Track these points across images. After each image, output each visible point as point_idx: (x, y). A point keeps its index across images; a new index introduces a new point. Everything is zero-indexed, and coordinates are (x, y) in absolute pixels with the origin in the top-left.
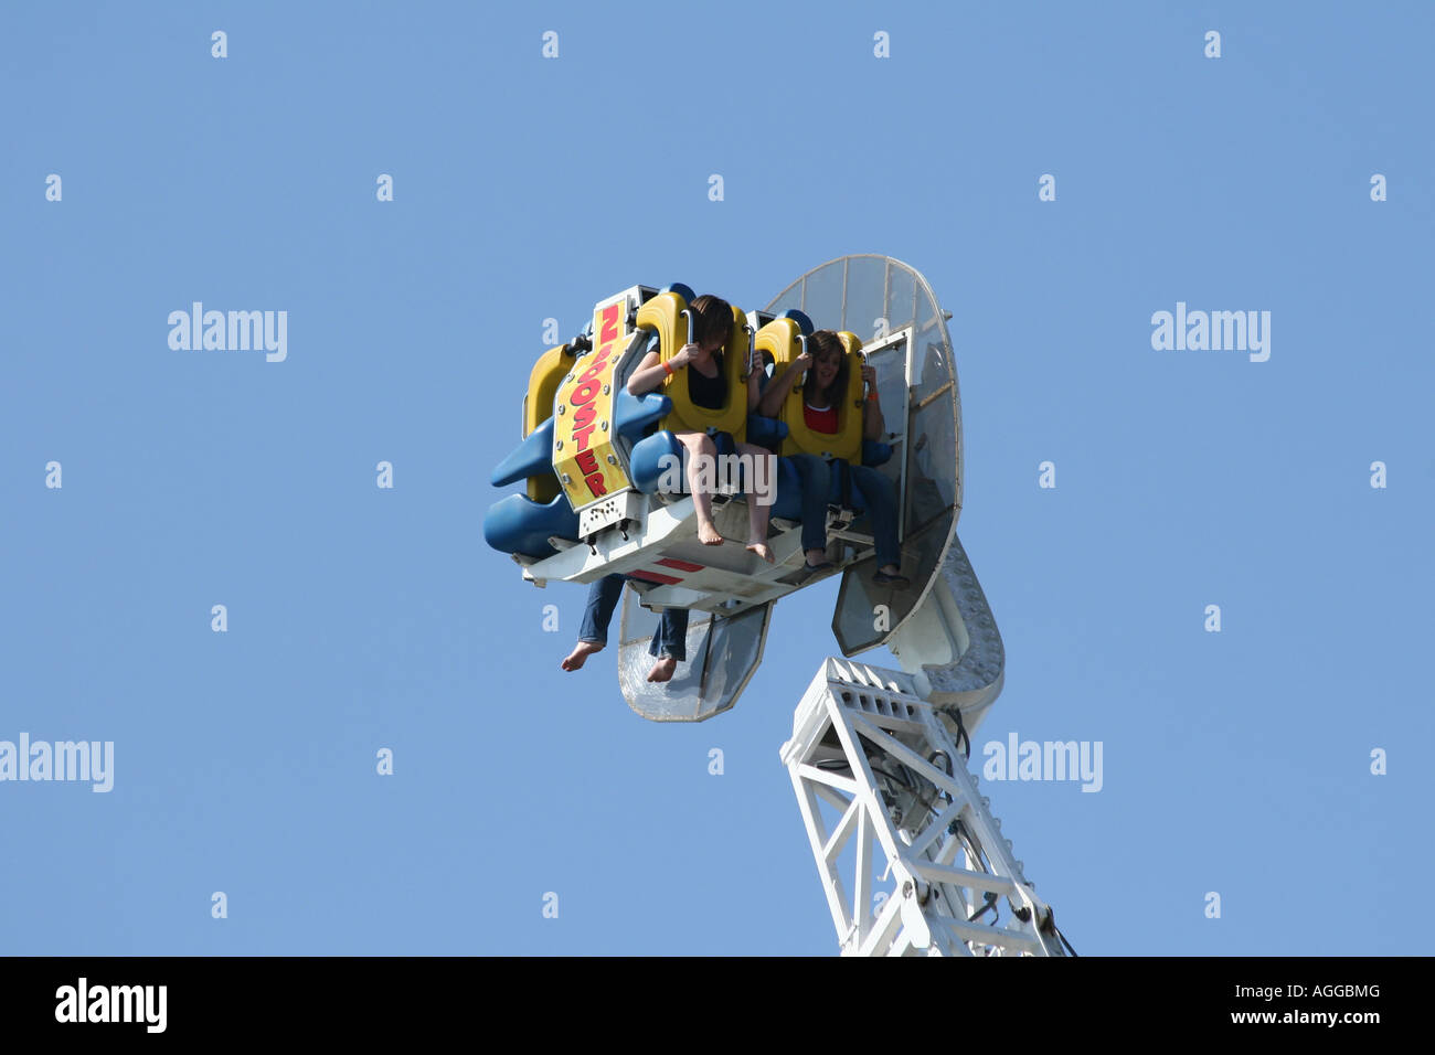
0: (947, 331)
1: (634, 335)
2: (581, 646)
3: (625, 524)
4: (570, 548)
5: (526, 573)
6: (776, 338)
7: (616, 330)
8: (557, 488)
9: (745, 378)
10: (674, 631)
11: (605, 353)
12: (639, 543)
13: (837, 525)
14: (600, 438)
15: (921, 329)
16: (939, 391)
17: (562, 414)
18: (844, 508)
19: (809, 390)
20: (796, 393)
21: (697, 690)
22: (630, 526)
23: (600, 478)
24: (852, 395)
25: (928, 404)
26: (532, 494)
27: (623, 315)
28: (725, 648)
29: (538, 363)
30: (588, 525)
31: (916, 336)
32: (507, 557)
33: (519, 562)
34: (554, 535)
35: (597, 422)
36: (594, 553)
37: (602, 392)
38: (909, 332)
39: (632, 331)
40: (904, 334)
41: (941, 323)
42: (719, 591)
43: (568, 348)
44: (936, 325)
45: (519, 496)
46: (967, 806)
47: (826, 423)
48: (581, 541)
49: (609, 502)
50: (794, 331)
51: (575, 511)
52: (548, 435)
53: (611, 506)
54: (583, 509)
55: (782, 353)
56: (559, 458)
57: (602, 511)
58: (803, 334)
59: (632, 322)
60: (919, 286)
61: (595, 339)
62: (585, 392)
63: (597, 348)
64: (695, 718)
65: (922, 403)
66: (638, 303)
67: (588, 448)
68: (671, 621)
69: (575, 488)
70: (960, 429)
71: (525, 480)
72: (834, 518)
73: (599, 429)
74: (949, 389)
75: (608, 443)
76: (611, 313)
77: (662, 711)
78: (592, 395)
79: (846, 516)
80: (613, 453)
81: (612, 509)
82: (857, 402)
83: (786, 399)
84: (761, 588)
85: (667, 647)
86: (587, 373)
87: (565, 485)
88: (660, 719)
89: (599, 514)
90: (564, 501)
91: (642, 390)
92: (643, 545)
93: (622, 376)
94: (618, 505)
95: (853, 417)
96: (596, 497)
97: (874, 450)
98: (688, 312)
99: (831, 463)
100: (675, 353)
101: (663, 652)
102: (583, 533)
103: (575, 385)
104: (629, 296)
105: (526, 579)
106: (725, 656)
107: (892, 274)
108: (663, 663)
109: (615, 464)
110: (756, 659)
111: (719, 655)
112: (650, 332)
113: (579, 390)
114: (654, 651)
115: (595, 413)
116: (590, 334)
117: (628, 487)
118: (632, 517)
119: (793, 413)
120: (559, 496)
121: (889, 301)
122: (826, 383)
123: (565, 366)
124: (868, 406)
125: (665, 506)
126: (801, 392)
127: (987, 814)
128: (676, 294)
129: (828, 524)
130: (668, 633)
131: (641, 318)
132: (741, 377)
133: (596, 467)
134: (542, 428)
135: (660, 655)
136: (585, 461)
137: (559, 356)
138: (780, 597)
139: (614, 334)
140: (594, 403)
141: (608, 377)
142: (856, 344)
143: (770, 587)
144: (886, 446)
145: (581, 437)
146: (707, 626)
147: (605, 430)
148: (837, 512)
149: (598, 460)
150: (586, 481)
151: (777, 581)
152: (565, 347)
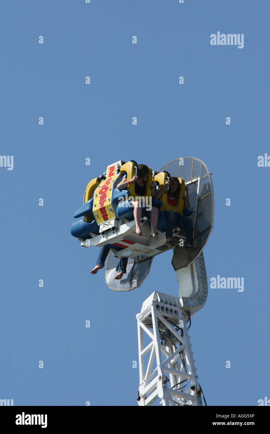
0: (211, 178)
1: (119, 174)
2: (97, 267)
3: (113, 228)
4: (96, 236)
5: (82, 244)
6: (160, 178)
7: (113, 173)
8: (94, 218)
9: (151, 188)
10: (123, 264)
11: (110, 180)
12: (117, 234)
13: (176, 232)
14: (108, 203)
15: (202, 177)
16: (208, 195)
17: (96, 197)
18: (178, 227)
19: (169, 193)
20: (165, 193)
21: (129, 282)
22: (115, 229)
23: (107, 215)
24: (181, 196)
25: (203, 199)
26: (86, 220)
27: (116, 169)
28: (138, 270)
29: (89, 183)
30: (102, 229)
31: (201, 180)
32: (77, 239)
33: (80, 240)
34: (92, 232)
35: (107, 199)
36: (103, 237)
37: (109, 190)
38: (199, 179)
39: (118, 173)
40: (197, 179)
41: (209, 176)
42: (139, 251)
43: (99, 178)
44: (208, 176)
45: (82, 220)
46: (185, 347)
47: (174, 203)
48: (100, 234)
49: (109, 222)
50: (166, 176)
51: (98, 225)
52: (92, 203)
53: (110, 223)
54: (101, 224)
55: (162, 182)
56: (94, 209)
57: (107, 225)
58: (168, 177)
59: (119, 171)
60: (203, 165)
61: (107, 176)
62: (104, 190)
63: (107, 178)
64: (128, 290)
65: (202, 199)
66: (120, 165)
67: (104, 206)
68: (123, 261)
69: (99, 218)
70: (214, 205)
71: (84, 216)
72: (175, 229)
73: (107, 201)
74: (211, 194)
75: (110, 205)
76: (112, 168)
77: (118, 288)
78: (106, 191)
79: (178, 229)
80: (111, 207)
81: (110, 224)
82: (183, 198)
83: (162, 195)
84: (151, 251)
85: (121, 269)
86: (105, 185)
87: (96, 217)
88: (118, 290)
89: (106, 226)
90: (95, 222)
91: (121, 189)
92: (118, 235)
93: (115, 186)
94: (112, 223)
95: (181, 202)
96: (105, 221)
97: (187, 212)
98: (136, 167)
99: (175, 214)
100: (131, 179)
101: (120, 270)
102: (100, 231)
103: (101, 188)
104: (118, 163)
105: (82, 246)
106: (138, 272)
107: (194, 162)
108: (119, 273)
109: (112, 211)
110: (147, 273)
111: (136, 272)
112: (124, 173)
113: (102, 190)
114: (117, 270)
115: (106, 196)
116: (105, 175)
117: (115, 218)
118: (116, 226)
119: (164, 199)
120: (94, 221)
121: (193, 170)
122: (174, 191)
123: (97, 184)
124: (186, 199)
125: (125, 223)
126: (167, 193)
127: (190, 351)
128: (132, 162)
129: (173, 231)
130: (122, 265)
131: (121, 170)
132: (150, 187)
133: (106, 212)
134: (89, 201)
135: (119, 271)
136: (103, 210)
137: (96, 181)
138: (156, 255)
139: (113, 174)
140: (106, 193)
141: (111, 186)
142: (183, 181)
143: (154, 251)
144: (191, 211)
145: (102, 203)
146: (133, 264)
147: (109, 201)
148: (176, 228)
149: (107, 210)
150: (102, 216)
151: (156, 249)
152: (98, 178)
